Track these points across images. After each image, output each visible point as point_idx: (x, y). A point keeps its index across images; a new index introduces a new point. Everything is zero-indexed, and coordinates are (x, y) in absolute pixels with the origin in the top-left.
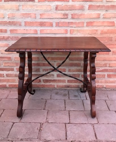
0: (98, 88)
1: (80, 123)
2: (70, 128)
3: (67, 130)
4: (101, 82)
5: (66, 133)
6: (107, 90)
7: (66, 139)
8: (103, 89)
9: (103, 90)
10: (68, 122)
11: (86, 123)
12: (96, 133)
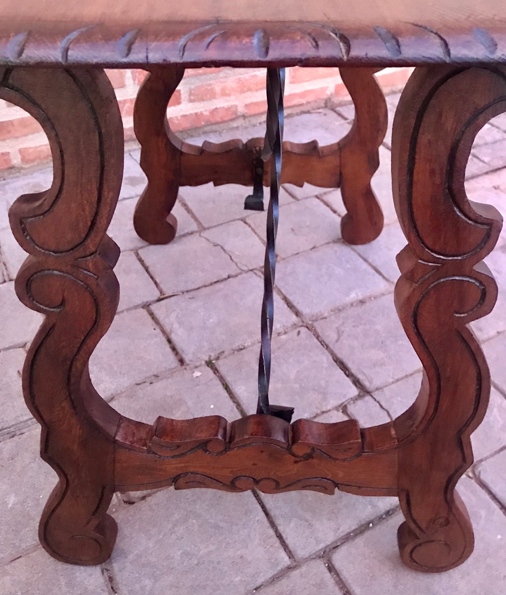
0: (217, 123)
1: (207, 284)
2: (174, 315)
3: (167, 328)
4: (225, 93)
5: (169, 341)
6: (254, 126)
7: (182, 361)
8: (235, 124)
9: (237, 128)
10: (157, 294)
11: (233, 273)
12: (288, 296)
